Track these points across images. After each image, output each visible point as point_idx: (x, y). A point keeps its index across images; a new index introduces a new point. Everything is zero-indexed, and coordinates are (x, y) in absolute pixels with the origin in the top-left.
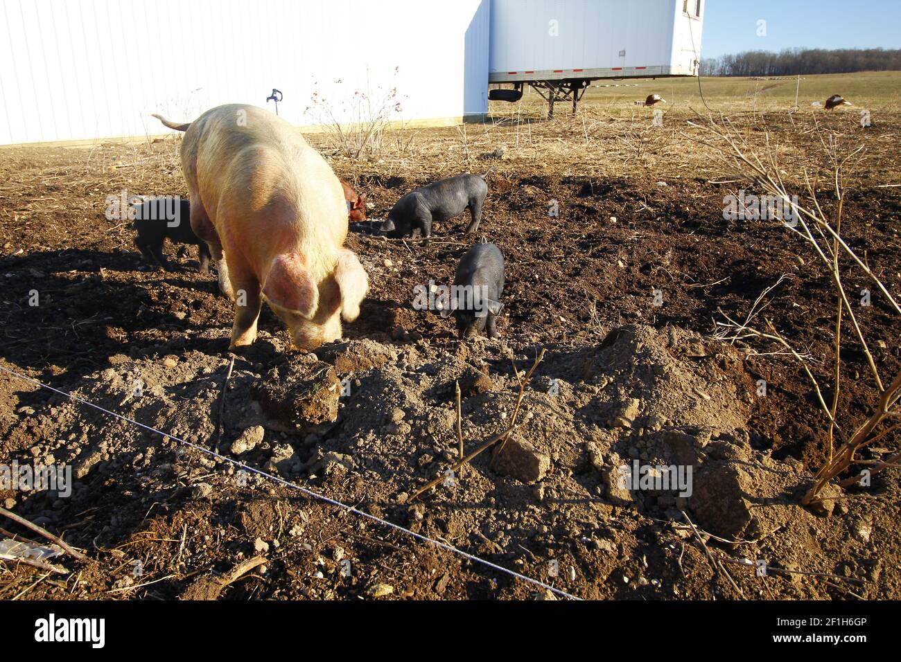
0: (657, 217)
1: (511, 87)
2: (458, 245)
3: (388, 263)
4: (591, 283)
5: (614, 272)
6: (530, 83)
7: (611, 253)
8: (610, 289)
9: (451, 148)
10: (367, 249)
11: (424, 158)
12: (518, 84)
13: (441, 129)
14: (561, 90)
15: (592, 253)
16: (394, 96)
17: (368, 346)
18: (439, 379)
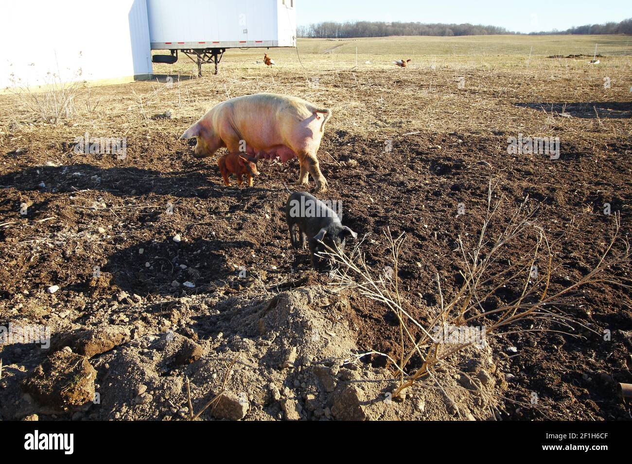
0: (284, 170)
1: (168, 53)
2: (152, 208)
3: (102, 230)
4: (250, 234)
5: (264, 223)
6: (182, 50)
7: (259, 207)
8: (263, 236)
9: (130, 109)
10: (82, 218)
11: (110, 119)
12: (173, 51)
13: (118, 86)
14: (205, 55)
15: (247, 208)
16: (80, 74)
17: (108, 331)
18: (166, 353)
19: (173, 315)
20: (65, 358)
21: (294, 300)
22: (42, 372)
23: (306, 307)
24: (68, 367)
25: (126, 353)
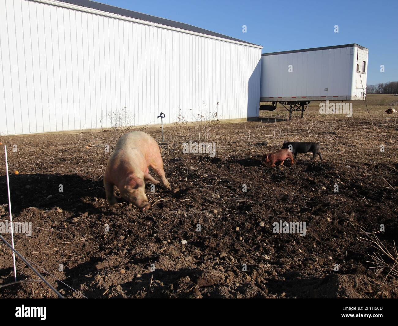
0: (346, 188)
1: (270, 104)
2: (248, 202)
3: (216, 211)
4: (314, 230)
5: (325, 224)
6: (280, 102)
7: (323, 212)
8: (324, 233)
9: (242, 138)
10: (205, 202)
11: (229, 144)
12: (274, 103)
13: (236, 124)
14: (296, 106)
15: (314, 211)
16: (216, 116)
17: (212, 273)
18: (245, 296)
19: (253, 274)
20: (186, 283)
21: (342, 281)
22: (172, 288)
23: (351, 289)
24: (187, 289)
25: (221, 289)
